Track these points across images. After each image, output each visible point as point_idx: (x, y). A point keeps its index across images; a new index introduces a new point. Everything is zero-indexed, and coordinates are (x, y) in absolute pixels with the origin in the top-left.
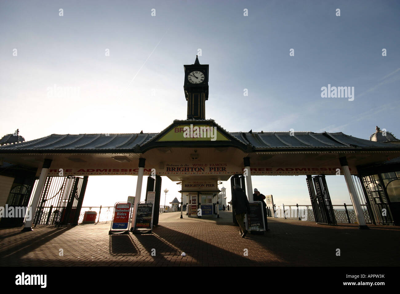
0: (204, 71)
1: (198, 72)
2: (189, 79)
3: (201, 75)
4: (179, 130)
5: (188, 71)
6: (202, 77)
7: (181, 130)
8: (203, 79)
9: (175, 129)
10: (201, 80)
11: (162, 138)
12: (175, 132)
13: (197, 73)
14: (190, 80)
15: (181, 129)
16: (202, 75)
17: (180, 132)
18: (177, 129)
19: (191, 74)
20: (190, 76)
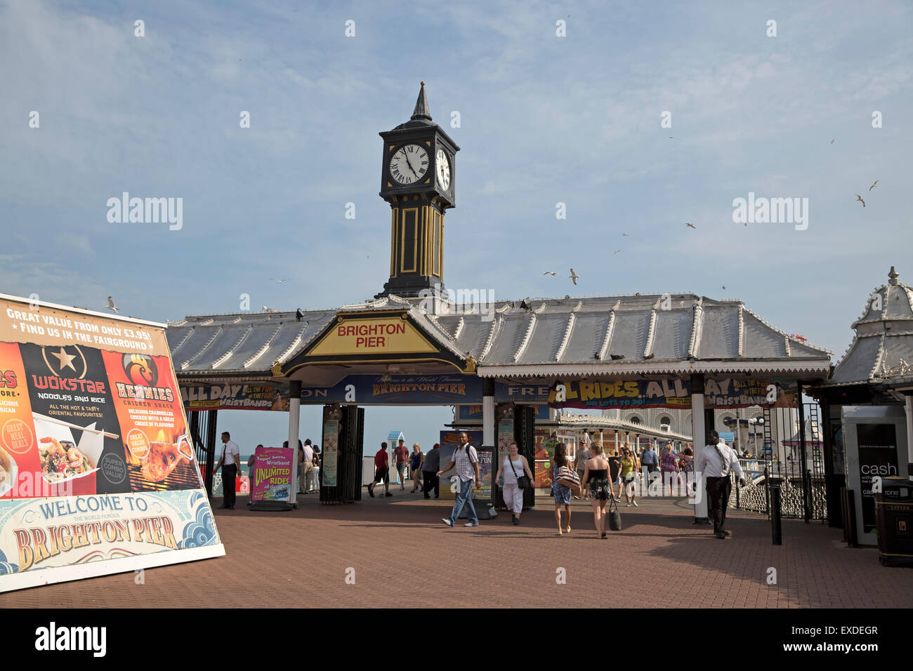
0: (429, 143)
1: (415, 147)
2: (392, 170)
3: (421, 157)
4: (346, 331)
5: (392, 148)
6: (423, 163)
7: (348, 331)
8: (425, 167)
9: (339, 328)
10: (421, 171)
11: (316, 349)
12: (339, 335)
13: (412, 151)
14: (395, 172)
15: (348, 327)
16: (424, 155)
17: (348, 335)
18: (342, 329)
19: (398, 154)
20: (394, 162)
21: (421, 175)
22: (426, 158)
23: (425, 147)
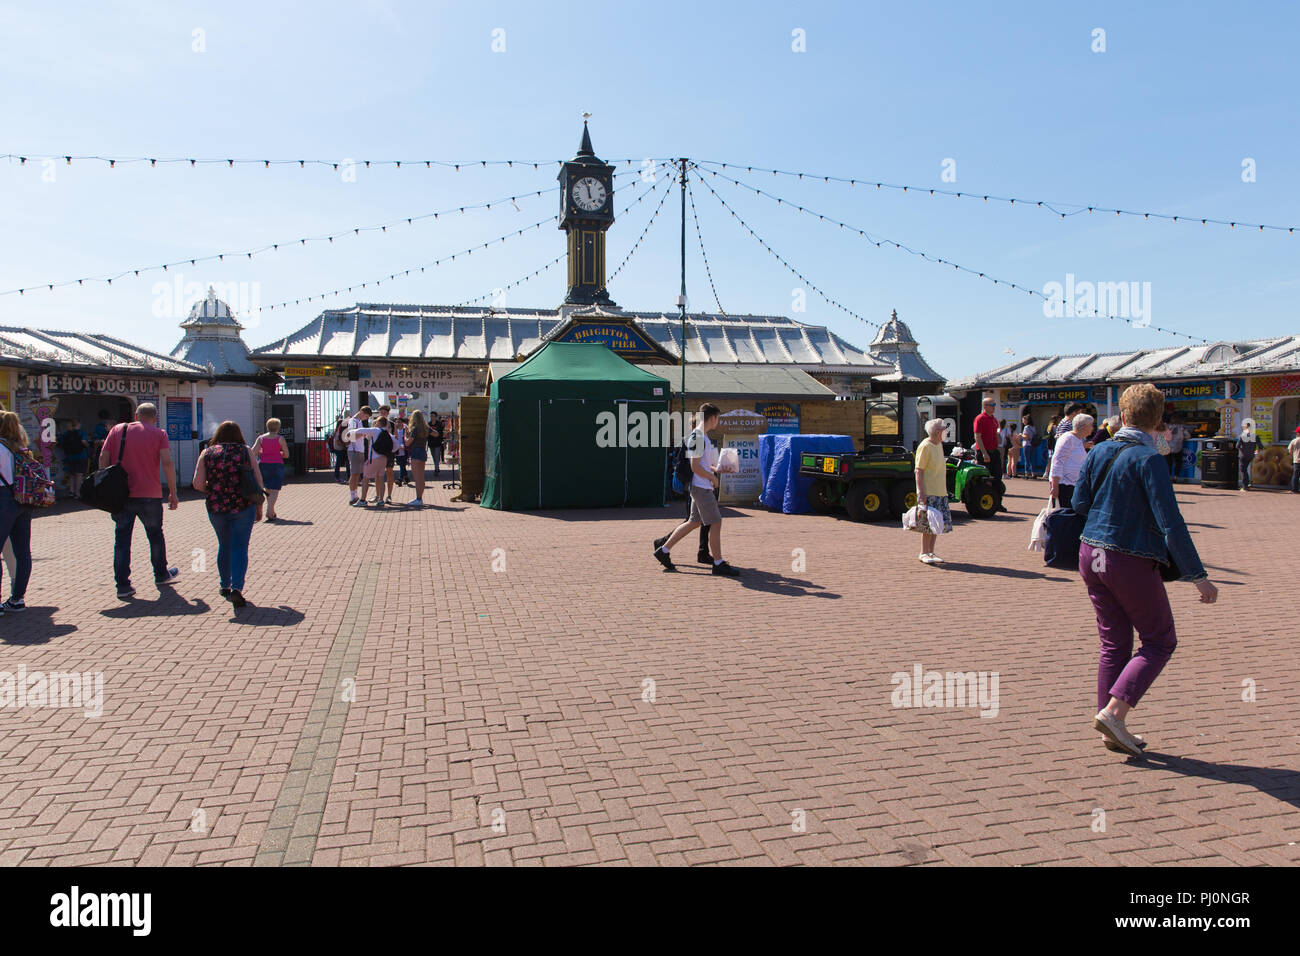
0: (606, 179)
1: (594, 181)
2: (575, 197)
3: (599, 189)
5: (573, 177)
6: (600, 195)
8: (604, 199)
13: (591, 183)
14: (577, 199)
16: (601, 188)
19: (579, 183)
20: (575, 189)
21: (600, 205)
22: (603, 191)
23: (602, 181)
